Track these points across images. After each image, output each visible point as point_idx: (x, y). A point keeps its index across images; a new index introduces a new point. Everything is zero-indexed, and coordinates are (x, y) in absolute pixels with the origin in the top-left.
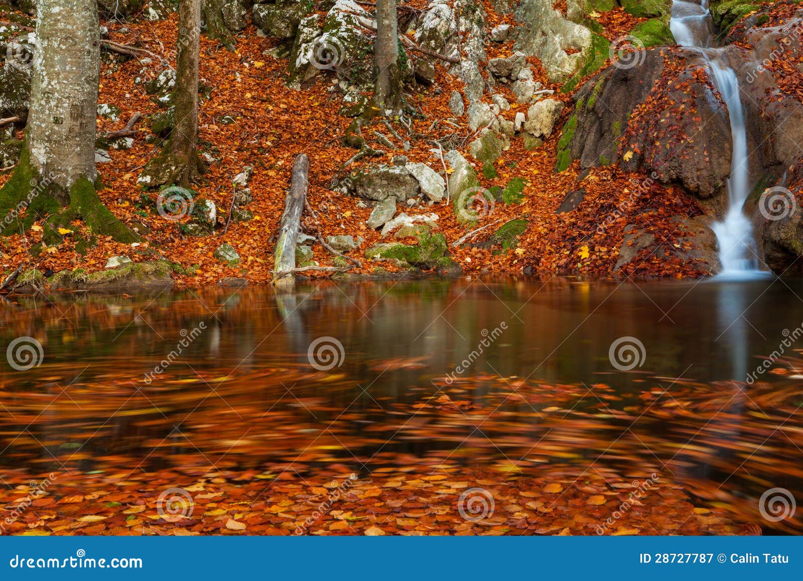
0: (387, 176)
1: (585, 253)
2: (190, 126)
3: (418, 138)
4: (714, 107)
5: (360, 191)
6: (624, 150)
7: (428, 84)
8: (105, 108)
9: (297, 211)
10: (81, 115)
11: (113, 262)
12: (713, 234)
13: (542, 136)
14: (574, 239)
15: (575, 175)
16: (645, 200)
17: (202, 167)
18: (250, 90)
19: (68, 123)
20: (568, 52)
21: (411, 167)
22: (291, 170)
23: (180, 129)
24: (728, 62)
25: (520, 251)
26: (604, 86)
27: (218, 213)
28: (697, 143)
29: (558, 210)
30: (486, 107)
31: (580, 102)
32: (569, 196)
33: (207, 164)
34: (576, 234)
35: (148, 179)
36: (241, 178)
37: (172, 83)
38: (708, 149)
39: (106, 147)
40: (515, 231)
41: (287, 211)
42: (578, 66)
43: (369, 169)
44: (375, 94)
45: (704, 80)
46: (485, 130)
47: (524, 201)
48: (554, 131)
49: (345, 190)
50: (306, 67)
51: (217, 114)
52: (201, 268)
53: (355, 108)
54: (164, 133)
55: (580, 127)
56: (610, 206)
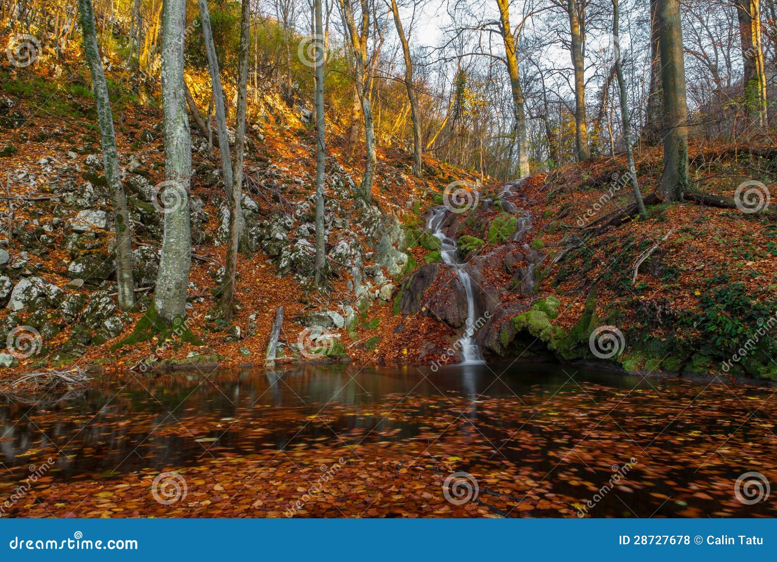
0: (319, 317)
1: (405, 352)
2: (230, 293)
3: (333, 300)
4: (460, 289)
5: (306, 323)
6: (422, 306)
7: (337, 277)
8: (192, 284)
9: (277, 332)
10: (180, 287)
11: (191, 355)
13: (387, 300)
14: (400, 345)
15: (401, 317)
16: (431, 329)
17: (235, 312)
18: (259, 278)
19: (174, 291)
20: (398, 264)
21: (329, 313)
22: (276, 313)
23: (226, 295)
24: (466, 269)
25: (377, 351)
26: (413, 279)
27: (241, 332)
28: (453, 304)
29: (394, 333)
30: (362, 287)
31: (403, 286)
32: (398, 326)
33: (237, 310)
34: (401, 343)
35: (209, 317)
36: (253, 317)
37: (223, 274)
38: (458, 306)
39: (191, 302)
40: (375, 342)
41: (273, 332)
42: (402, 270)
43: (310, 314)
44: (314, 280)
45: (457, 278)
46: (362, 297)
47: (379, 328)
48: (392, 298)
49: (299, 322)
50: (284, 268)
51: (243, 288)
52: (232, 358)
53: (305, 286)
54: (219, 296)
55: (403, 296)
56: (416, 331)
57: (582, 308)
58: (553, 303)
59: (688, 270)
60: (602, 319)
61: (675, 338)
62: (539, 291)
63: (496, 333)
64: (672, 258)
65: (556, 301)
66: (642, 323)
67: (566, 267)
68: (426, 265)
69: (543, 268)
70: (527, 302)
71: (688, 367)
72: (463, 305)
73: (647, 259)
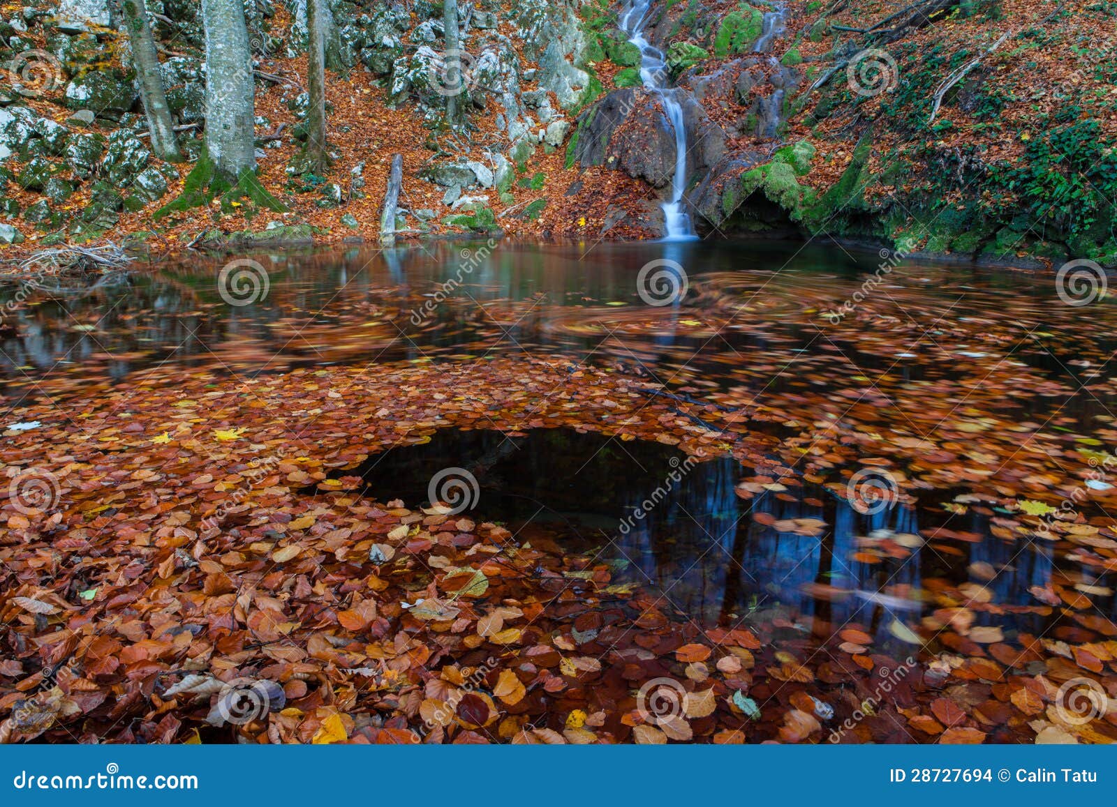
0: (455, 171)
1: (582, 222)
2: (320, 133)
3: (475, 145)
4: (667, 128)
5: (437, 180)
6: (609, 155)
7: (481, 108)
8: (260, 119)
9: (395, 192)
10: (243, 124)
11: (271, 225)
12: (663, 211)
13: (556, 145)
14: (576, 213)
15: (577, 171)
16: (621, 189)
17: (330, 162)
18: (361, 109)
19: (233, 129)
20: (574, 89)
21: (470, 164)
22: (390, 165)
23: (313, 137)
25: (541, 221)
26: (596, 113)
27: (342, 193)
28: (654, 152)
29: (566, 194)
30: (519, 125)
31: (581, 123)
32: (573, 185)
33: (333, 159)
34: (577, 210)
35: (292, 169)
36: (357, 170)
37: (306, 103)
38: (662, 156)
39: (262, 147)
40: (538, 208)
41: (388, 192)
42: (580, 98)
43: (442, 165)
44: (446, 114)
45: (660, 111)
46: (519, 141)
47: (544, 188)
48: (564, 142)
49: (427, 179)
50: (398, 94)
51: (338, 125)
52: (332, 230)
53: (433, 123)
54: (303, 138)
55: (581, 139)
56: (599, 192)
57: (847, 159)
58: (805, 151)
59: (1019, 100)
60: (874, 177)
61: (978, 205)
62: (786, 132)
63: (716, 196)
64: (997, 81)
65: (810, 149)
66: (934, 182)
67: (832, 95)
68: (617, 91)
69: (795, 97)
70: (767, 150)
71: (989, 248)
72: (669, 152)
73: (958, 82)
